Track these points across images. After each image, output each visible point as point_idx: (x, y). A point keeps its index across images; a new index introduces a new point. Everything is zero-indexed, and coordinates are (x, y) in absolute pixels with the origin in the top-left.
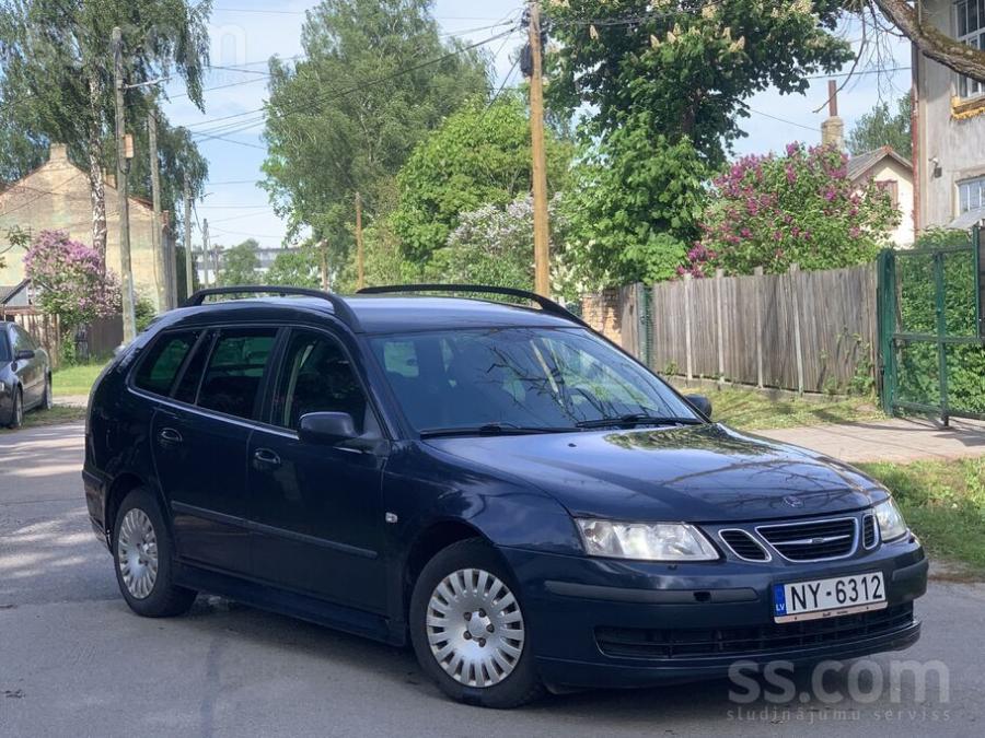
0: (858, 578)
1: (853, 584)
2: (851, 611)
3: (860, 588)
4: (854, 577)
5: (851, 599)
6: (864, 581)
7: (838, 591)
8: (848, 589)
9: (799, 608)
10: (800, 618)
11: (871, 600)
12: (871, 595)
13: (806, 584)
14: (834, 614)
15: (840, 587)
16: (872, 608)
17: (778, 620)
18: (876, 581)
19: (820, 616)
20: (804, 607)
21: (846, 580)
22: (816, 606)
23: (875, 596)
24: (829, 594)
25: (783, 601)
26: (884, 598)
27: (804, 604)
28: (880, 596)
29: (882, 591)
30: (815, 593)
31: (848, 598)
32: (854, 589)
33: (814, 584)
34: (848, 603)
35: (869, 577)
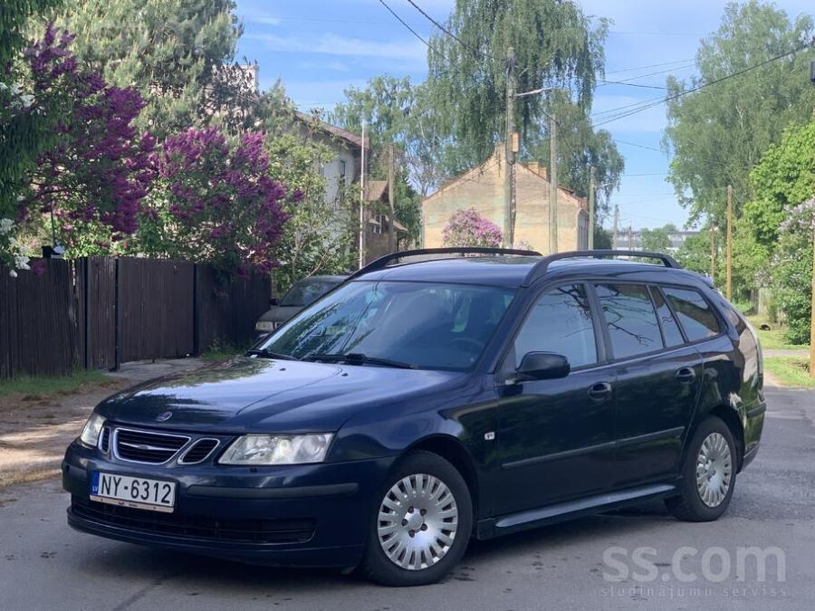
0: (152, 483)
1: (146, 486)
2: (140, 506)
3: (152, 490)
4: (148, 481)
5: (142, 497)
6: (157, 486)
7: (133, 488)
8: (142, 488)
9: (105, 494)
10: (105, 501)
11: (159, 502)
12: (160, 499)
13: (112, 476)
14: (127, 505)
15: (135, 485)
16: (158, 509)
17: (92, 498)
18: (167, 489)
19: (116, 503)
20: (108, 493)
21: (141, 481)
22: (116, 494)
23: (163, 501)
24: (126, 488)
25: (97, 485)
26: (170, 504)
27: (108, 492)
28: (168, 502)
29: (171, 498)
30: (117, 485)
31: (140, 494)
32: (146, 490)
33: (117, 477)
34: (139, 499)
35: (162, 484)
